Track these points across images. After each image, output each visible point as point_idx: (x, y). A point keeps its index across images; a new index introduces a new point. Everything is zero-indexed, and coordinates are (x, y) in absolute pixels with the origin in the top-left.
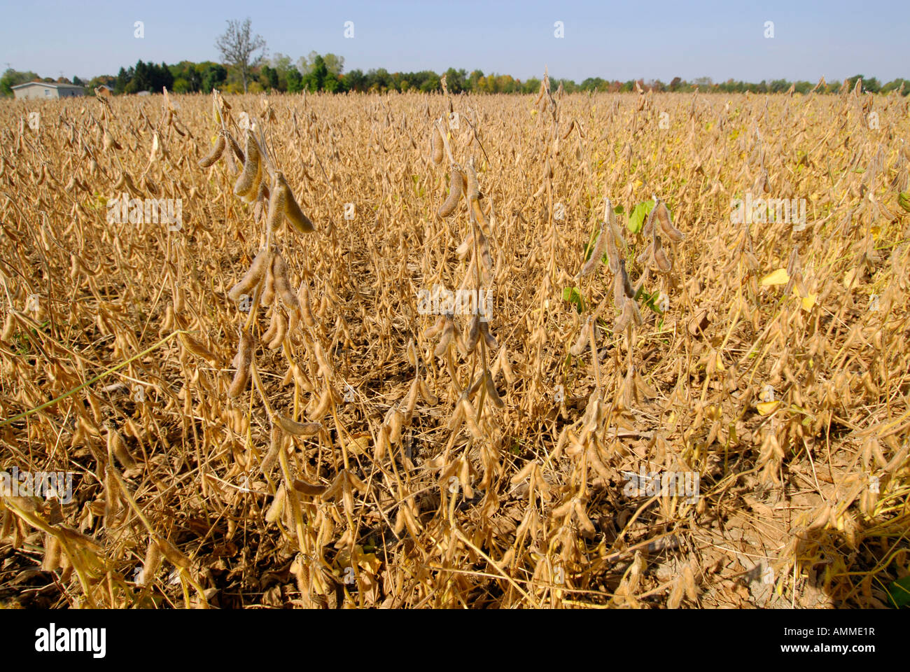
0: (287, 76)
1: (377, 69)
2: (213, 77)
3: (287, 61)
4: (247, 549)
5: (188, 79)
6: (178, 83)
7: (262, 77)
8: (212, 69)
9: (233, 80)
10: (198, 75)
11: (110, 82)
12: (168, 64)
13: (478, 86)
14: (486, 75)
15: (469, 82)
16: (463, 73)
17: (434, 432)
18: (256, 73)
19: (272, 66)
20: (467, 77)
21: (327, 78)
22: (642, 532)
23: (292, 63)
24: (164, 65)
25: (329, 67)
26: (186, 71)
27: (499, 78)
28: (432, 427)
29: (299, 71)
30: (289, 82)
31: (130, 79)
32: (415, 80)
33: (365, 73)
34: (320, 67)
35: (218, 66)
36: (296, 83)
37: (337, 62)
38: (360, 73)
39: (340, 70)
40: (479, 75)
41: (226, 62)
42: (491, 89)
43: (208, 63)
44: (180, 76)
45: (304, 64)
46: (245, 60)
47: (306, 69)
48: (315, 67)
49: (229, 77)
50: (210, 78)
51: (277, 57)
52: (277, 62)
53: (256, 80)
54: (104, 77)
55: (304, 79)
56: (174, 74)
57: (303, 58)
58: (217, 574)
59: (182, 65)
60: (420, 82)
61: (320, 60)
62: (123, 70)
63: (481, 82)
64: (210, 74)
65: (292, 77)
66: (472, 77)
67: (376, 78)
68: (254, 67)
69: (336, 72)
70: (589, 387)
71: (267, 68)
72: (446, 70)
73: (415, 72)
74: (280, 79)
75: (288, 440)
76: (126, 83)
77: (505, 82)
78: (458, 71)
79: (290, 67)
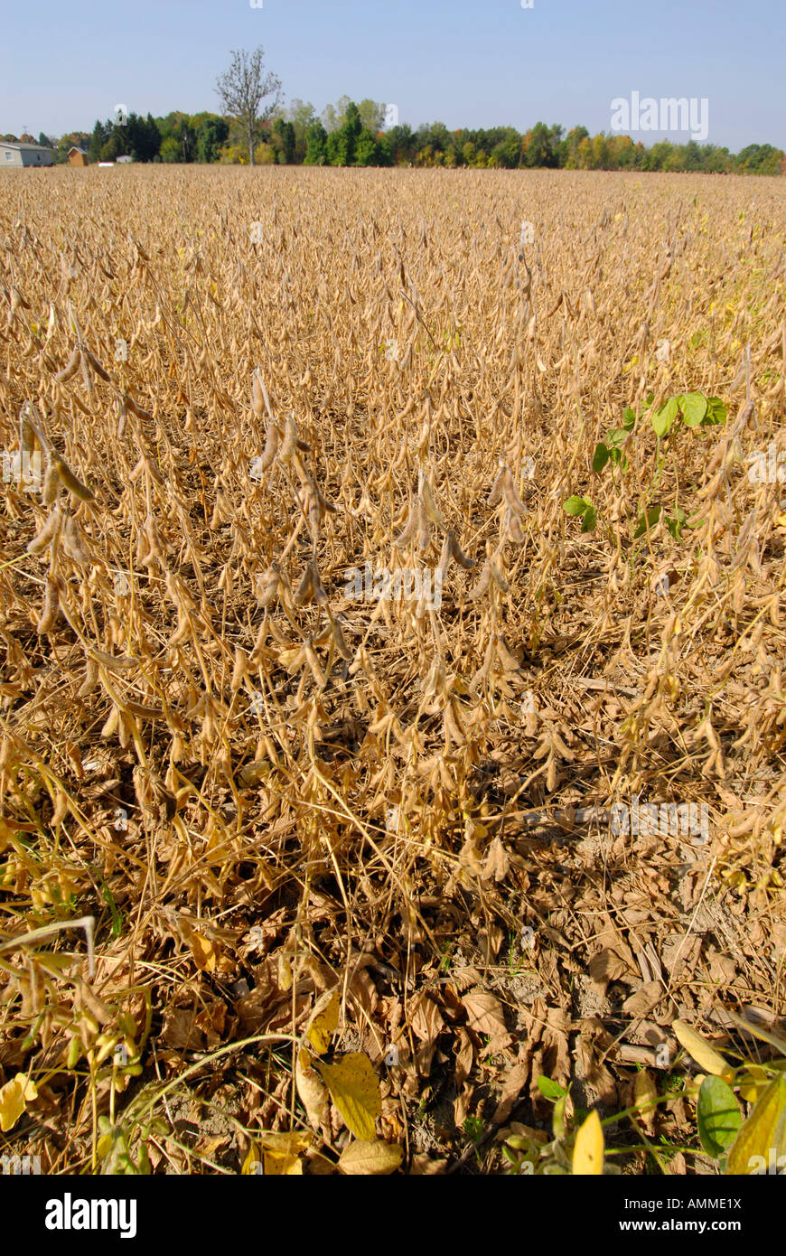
0: (308, 134)
1: (431, 123)
2: (211, 136)
3: (307, 111)
4: (157, 747)
5: (180, 139)
6: (168, 145)
7: (274, 136)
8: (210, 124)
9: (236, 141)
10: (191, 133)
11: (83, 141)
12: (155, 116)
13: (577, 151)
14: (592, 135)
15: (565, 145)
16: (558, 131)
17: (378, 654)
18: (265, 129)
19: (289, 119)
20: (563, 138)
21: (361, 137)
22: (574, 800)
23: (315, 115)
24: (150, 117)
25: (364, 121)
26: (177, 127)
27: (612, 140)
28: (377, 648)
29: (324, 126)
30: (308, 144)
31: (108, 137)
32: (484, 141)
33: (414, 130)
34: (352, 121)
35: (218, 119)
36: (319, 145)
37: (376, 112)
38: (407, 129)
39: (379, 126)
40: (582, 134)
41: (228, 113)
42: (597, 157)
43: (205, 115)
44: (169, 134)
45: (332, 117)
46: (253, 111)
47: (333, 123)
48: (346, 121)
49: (231, 136)
50: (207, 136)
51: (295, 106)
52: (294, 113)
53: (265, 141)
54: (76, 134)
55: (329, 140)
56: (162, 132)
57: (330, 107)
58: (125, 767)
59: (173, 118)
60: (493, 145)
61: (353, 110)
62: (99, 124)
63: (583, 146)
64: (207, 132)
65: (314, 135)
66: (570, 138)
67: (429, 138)
68: (264, 121)
69: (374, 129)
70: (582, 624)
71: (282, 122)
72: (532, 126)
73: (486, 129)
74: (297, 139)
75: (174, 653)
76: (103, 143)
77: (619, 146)
78: (549, 128)
79: (312, 121)
